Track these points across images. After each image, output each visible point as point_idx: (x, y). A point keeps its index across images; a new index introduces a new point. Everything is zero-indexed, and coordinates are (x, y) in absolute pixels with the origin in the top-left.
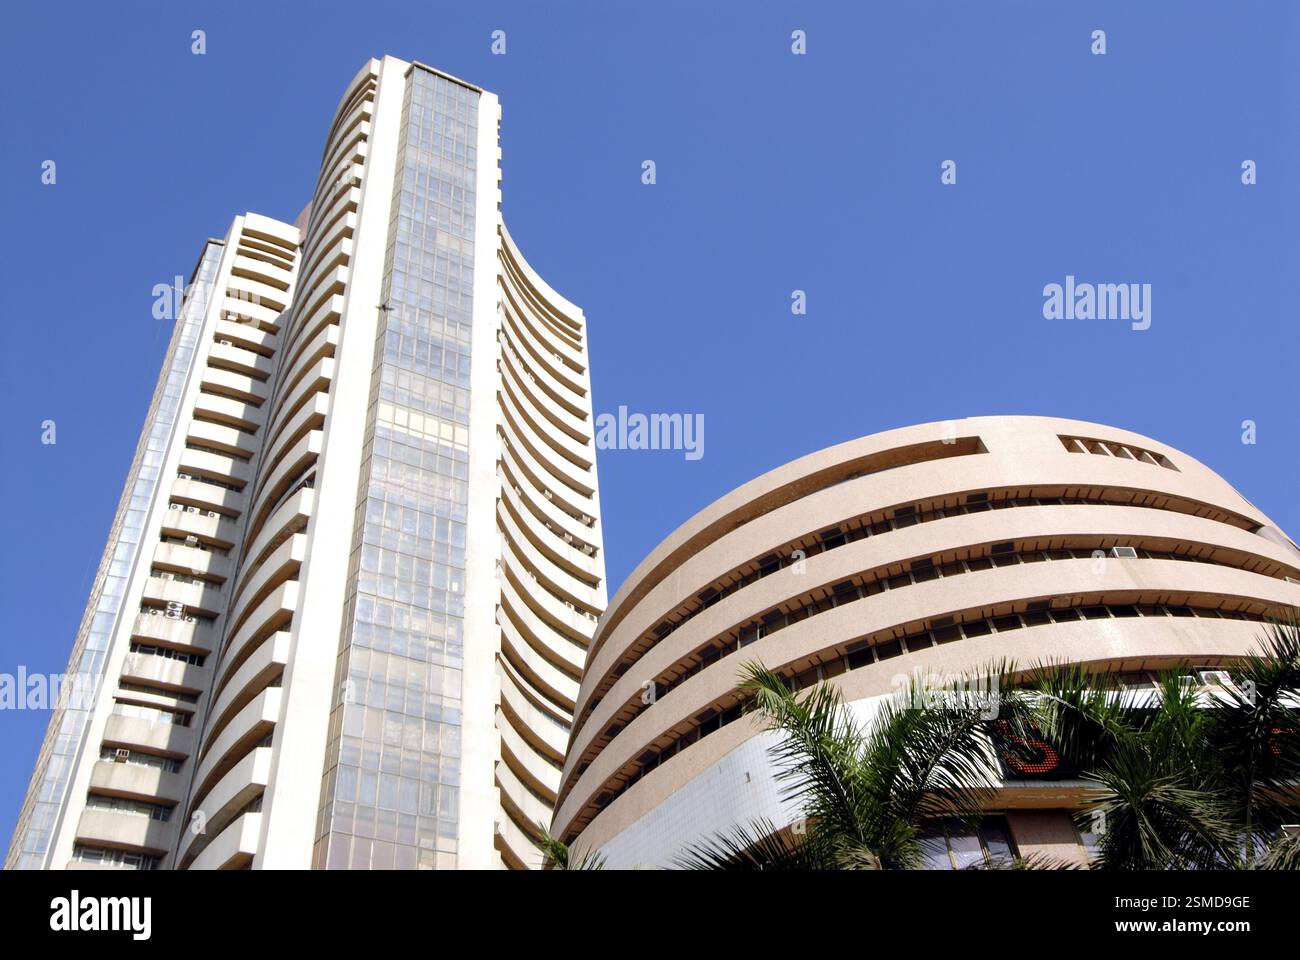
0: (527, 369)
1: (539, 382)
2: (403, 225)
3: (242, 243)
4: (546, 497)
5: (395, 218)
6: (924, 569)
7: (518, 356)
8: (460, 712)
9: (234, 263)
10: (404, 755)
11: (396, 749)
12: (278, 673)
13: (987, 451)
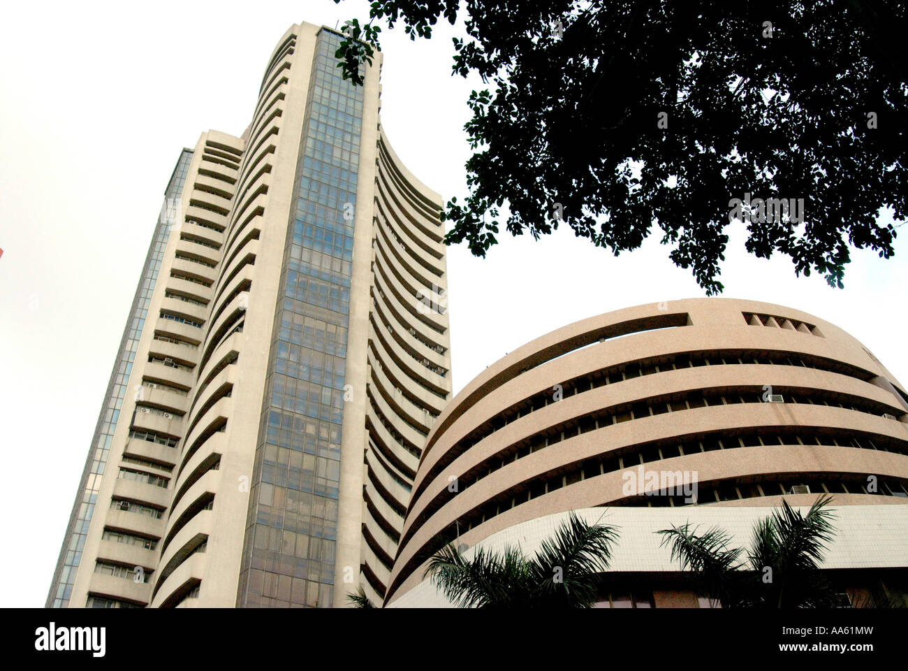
0: (399, 240)
1: (408, 250)
2: (310, 143)
3: (207, 151)
4: (411, 333)
5: (304, 138)
6: (640, 408)
7: (394, 231)
8: (338, 490)
9: (200, 166)
10: (300, 518)
11: (294, 514)
12: (217, 459)
13: (692, 324)
